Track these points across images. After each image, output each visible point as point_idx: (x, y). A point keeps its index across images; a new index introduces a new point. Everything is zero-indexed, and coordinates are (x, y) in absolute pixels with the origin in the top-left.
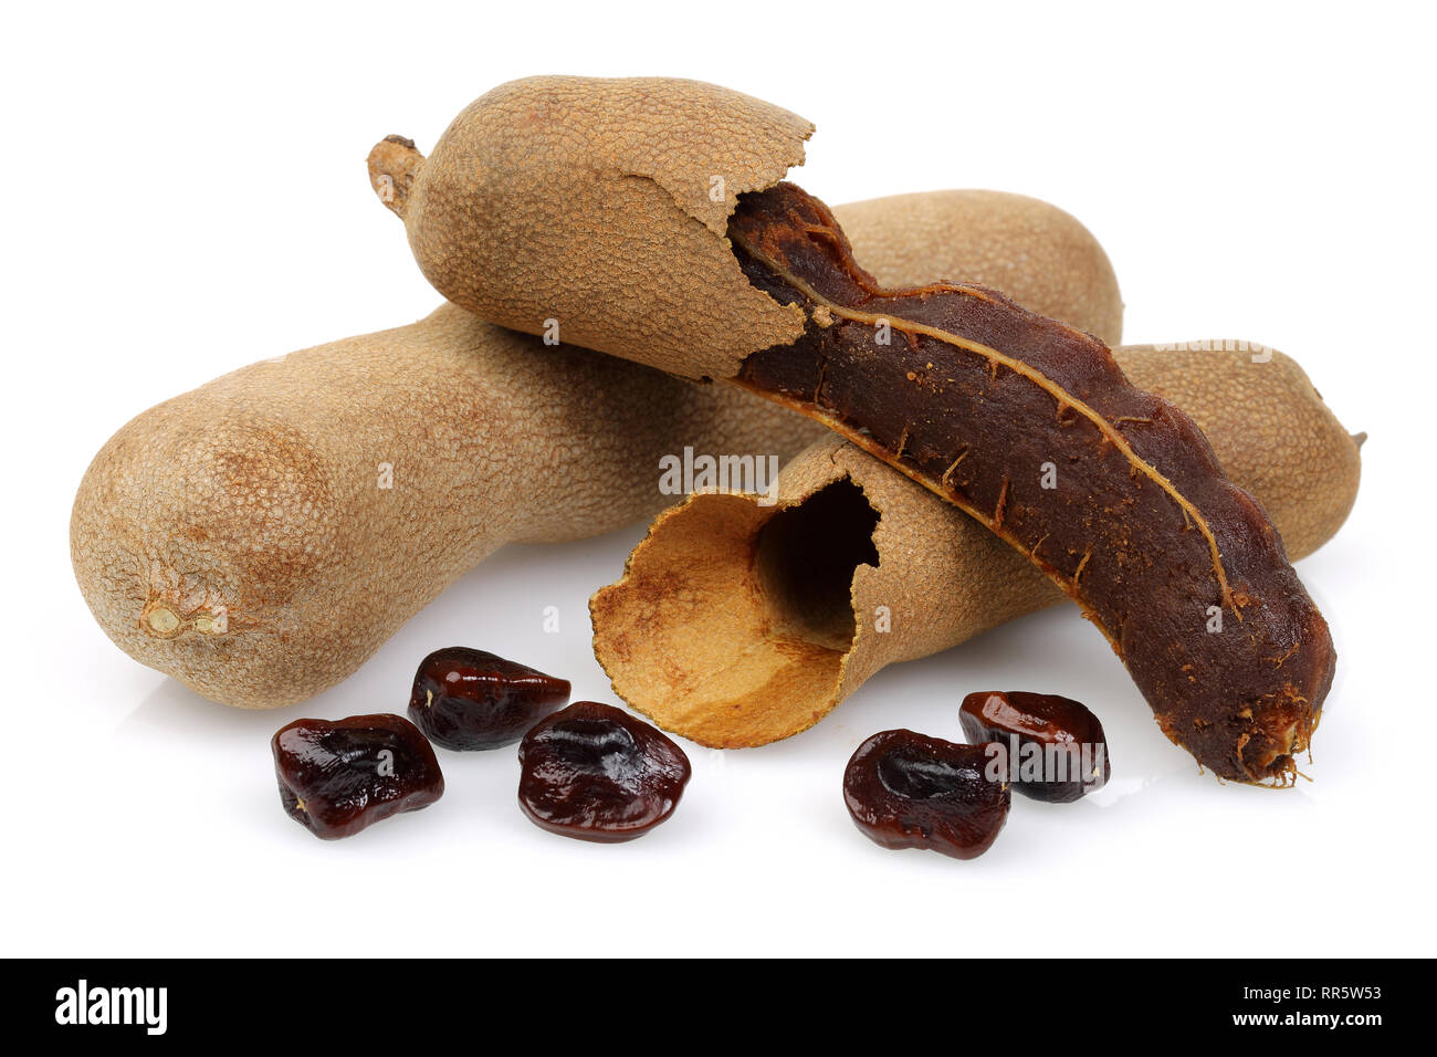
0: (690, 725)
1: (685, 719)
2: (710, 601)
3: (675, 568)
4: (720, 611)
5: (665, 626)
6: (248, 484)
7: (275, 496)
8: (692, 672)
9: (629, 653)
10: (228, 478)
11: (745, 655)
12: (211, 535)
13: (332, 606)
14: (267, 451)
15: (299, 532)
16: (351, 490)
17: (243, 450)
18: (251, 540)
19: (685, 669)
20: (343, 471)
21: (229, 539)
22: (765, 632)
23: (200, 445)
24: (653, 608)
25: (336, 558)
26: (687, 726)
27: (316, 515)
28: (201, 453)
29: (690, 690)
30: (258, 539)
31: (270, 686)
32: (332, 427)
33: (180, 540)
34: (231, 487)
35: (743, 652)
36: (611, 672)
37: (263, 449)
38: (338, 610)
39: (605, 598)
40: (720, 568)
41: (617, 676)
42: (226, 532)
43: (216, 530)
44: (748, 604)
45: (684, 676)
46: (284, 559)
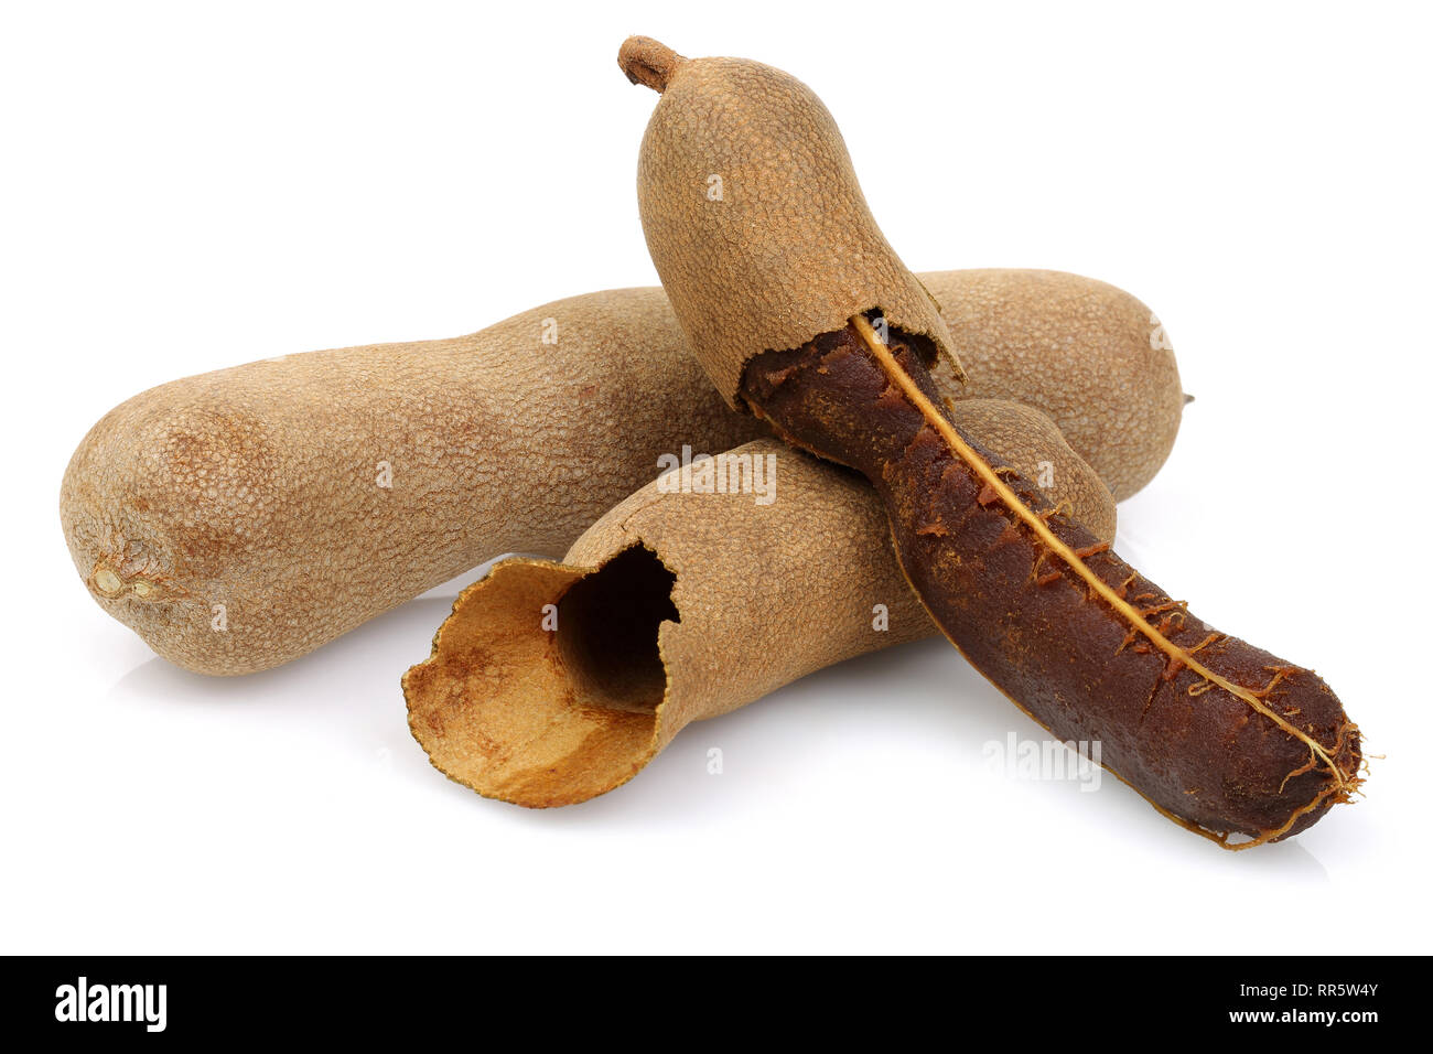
0: (510, 790)
1: (505, 785)
2: (515, 674)
3: (480, 644)
4: (525, 684)
5: (474, 702)
6: (190, 464)
7: (213, 477)
8: (505, 743)
9: (443, 728)
10: (175, 456)
11: (553, 724)
12: (152, 507)
13: (266, 586)
14: (219, 436)
15: (230, 514)
16: (297, 481)
17: (195, 433)
18: (185, 516)
19: (498, 741)
20: (291, 464)
21: (165, 512)
22: (570, 701)
23: (161, 424)
24: (461, 684)
25: (269, 542)
26: (508, 791)
27: (251, 499)
28: (160, 431)
29: (505, 760)
30: (190, 516)
31: (203, 654)
32: (298, 421)
33: (128, 509)
34: (175, 465)
35: (551, 721)
36: (428, 748)
37: (215, 433)
38: (271, 590)
39: (416, 676)
40: (523, 642)
41: (435, 751)
42: (163, 506)
43: (155, 503)
44: (552, 676)
45: (497, 748)
46: (213, 537)
